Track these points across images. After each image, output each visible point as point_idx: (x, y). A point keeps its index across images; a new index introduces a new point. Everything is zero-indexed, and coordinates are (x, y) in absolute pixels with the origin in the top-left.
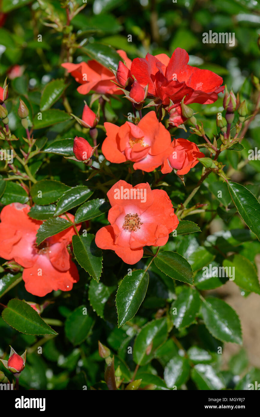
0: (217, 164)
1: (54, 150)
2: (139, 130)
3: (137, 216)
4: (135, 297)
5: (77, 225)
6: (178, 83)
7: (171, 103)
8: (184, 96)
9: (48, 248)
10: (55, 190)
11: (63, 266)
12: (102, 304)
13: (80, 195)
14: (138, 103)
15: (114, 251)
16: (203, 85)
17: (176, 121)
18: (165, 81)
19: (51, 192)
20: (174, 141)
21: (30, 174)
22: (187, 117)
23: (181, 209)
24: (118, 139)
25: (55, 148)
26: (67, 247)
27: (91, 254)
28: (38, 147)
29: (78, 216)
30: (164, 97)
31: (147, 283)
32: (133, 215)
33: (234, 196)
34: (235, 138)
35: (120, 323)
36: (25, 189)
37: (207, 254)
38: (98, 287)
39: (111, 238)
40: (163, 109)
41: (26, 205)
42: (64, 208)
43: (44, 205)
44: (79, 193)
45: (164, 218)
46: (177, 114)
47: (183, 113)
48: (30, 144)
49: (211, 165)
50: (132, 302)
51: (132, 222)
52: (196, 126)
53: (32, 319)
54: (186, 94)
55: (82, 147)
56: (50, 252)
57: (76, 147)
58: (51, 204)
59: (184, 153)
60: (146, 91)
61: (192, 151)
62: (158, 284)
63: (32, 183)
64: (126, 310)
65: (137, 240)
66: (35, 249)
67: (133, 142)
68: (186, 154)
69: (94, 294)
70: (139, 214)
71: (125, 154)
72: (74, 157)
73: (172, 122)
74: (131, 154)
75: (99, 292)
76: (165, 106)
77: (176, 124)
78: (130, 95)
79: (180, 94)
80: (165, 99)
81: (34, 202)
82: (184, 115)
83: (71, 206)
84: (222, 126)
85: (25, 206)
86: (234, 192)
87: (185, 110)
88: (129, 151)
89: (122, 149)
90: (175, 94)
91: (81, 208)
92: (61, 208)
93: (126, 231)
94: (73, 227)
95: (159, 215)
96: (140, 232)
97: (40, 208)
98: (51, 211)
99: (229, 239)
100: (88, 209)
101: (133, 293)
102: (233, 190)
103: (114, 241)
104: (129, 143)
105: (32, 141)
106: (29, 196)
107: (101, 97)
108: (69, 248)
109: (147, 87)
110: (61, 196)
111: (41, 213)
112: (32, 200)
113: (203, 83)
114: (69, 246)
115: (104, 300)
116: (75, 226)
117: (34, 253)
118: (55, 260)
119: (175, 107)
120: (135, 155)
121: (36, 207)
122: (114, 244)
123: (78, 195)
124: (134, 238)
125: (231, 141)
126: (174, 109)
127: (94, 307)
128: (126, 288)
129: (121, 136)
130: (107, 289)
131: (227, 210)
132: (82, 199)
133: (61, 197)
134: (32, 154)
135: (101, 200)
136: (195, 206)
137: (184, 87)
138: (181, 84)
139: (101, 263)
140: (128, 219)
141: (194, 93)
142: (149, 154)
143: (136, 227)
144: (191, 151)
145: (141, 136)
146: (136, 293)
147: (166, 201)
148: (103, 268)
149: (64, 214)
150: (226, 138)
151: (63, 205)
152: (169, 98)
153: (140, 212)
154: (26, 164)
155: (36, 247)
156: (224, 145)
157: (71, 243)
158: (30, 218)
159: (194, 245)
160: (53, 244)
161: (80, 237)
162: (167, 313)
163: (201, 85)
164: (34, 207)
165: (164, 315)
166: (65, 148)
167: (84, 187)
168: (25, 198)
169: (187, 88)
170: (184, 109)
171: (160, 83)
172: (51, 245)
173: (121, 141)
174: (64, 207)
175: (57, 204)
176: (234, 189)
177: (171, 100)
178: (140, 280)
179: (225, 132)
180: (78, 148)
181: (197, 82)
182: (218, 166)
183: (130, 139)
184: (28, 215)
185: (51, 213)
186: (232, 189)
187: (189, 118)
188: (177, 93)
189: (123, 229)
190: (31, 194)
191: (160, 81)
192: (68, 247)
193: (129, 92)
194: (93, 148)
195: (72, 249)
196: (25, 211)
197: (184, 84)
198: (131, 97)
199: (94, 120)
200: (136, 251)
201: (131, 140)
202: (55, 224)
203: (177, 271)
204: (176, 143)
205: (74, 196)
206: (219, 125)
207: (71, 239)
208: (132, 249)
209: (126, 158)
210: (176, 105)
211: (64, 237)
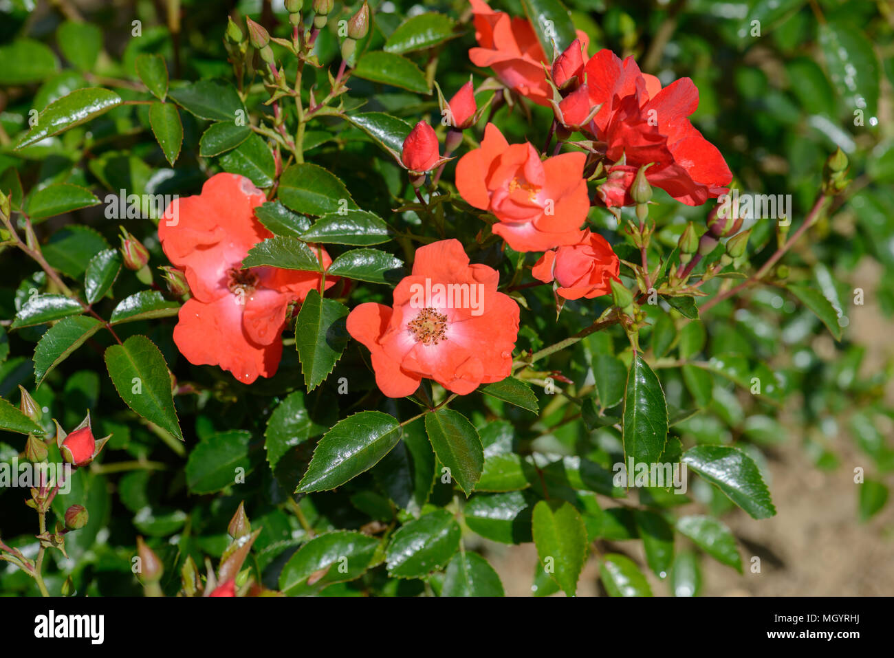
0: (636, 311)
1: (368, 126)
2: (541, 170)
3: (444, 319)
4: (354, 457)
5: (329, 278)
6: (655, 133)
7: (622, 159)
8: (650, 162)
9: (253, 289)
10: (328, 195)
11: (262, 333)
12: (286, 445)
13: (366, 230)
14: (565, 126)
15: (370, 353)
16: (692, 168)
17: (612, 196)
18: (636, 115)
19: (317, 194)
20: (585, 231)
21: (300, 143)
22: (636, 199)
23: (523, 359)
24: (496, 163)
25: (371, 124)
26: (289, 304)
27: (325, 340)
28: (344, 105)
29: (340, 263)
30: (617, 142)
31: (389, 447)
32: (438, 315)
33: (633, 386)
34: (696, 286)
35: (302, 486)
36: (276, 165)
37: (518, 473)
38: (296, 413)
39: (378, 329)
40: (600, 165)
41: (261, 192)
42: (325, 236)
43: (292, 209)
44: (366, 227)
45: (488, 352)
46: (621, 183)
47: (633, 188)
48: (334, 90)
49: (626, 306)
50: (343, 463)
51: (429, 324)
52: (640, 224)
53: (155, 389)
54: (656, 162)
55: (424, 143)
56: (252, 299)
57: (414, 139)
58: (305, 215)
59: (591, 262)
60: (592, 114)
61: (606, 267)
62: (402, 472)
63: (294, 161)
64: (327, 470)
65: (420, 360)
66: (230, 277)
67: (519, 186)
68: (592, 266)
69: (282, 421)
70: (449, 320)
71: (491, 198)
72: (399, 154)
73: (604, 193)
74: (502, 201)
75: (292, 421)
76: (607, 161)
77: (610, 201)
78: (560, 104)
79: (646, 153)
80: (616, 147)
81: (279, 195)
82: (631, 192)
83: (338, 238)
84: (685, 249)
85: (258, 193)
86: (637, 380)
87: (638, 185)
88: (503, 195)
89: (492, 186)
90: (637, 148)
91: (353, 252)
92: (320, 232)
93: (409, 335)
94: (319, 276)
95: (482, 342)
96: (432, 351)
97: (282, 211)
98: (298, 228)
99: (572, 470)
100: (365, 261)
101: (356, 448)
102: (636, 376)
103: (380, 337)
104: (509, 184)
105: (340, 86)
106: (277, 179)
107: (502, 90)
108: (292, 307)
109: (598, 107)
110: (332, 211)
111: (279, 222)
112: (277, 189)
113: (695, 164)
114: (294, 305)
115: (294, 441)
116: (324, 278)
117: (223, 283)
118: (252, 318)
119: (625, 170)
120: (508, 207)
121: (276, 206)
122: (377, 342)
123: (362, 229)
124: (416, 354)
125: (685, 287)
126: (621, 174)
127: (267, 442)
128: (349, 432)
129: (505, 161)
130: (310, 424)
131: (601, 414)
132: (365, 238)
133: (332, 213)
134: (326, 111)
135: (396, 260)
136: (549, 373)
137: (661, 145)
138: (660, 138)
139: (333, 364)
140: (427, 315)
141: (671, 166)
142: (532, 223)
143: (432, 339)
144: (604, 266)
145: (538, 183)
146: (361, 452)
147: (511, 324)
148: (331, 373)
149: (318, 246)
150: (680, 275)
151: (327, 229)
152: (624, 149)
153: (454, 316)
154: (304, 122)
155: (233, 276)
156: (669, 286)
157: (300, 302)
158: (254, 219)
159: (504, 446)
160: (264, 288)
161: (322, 301)
162: (386, 535)
163: (690, 166)
164: (273, 203)
165: (379, 535)
166: (389, 135)
167: (381, 221)
168: (266, 179)
169: (666, 151)
170: (639, 182)
171: (624, 116)
172: (261, 287)
173: (499, 171)
174: (325, 233)
175: (316, 220)
176: (638, 374)
177: (627, 156)
178: (380, 434)
179: (684, 265)
180: (415, 141)
181: (685, 157)
182: (636, 315)
183: (515, 178)
184: (254, 211)
185: (297, 232)
186: (636, 372)
187: (639, 203)
188: (643, 148)
189: (407, 328)
190: (281, 179)
191: (626, 110)
192: (291, 304)
193: (561, 99)
194: (440, 158)
195: (295, 313)
196: (253, 199)
197: (664, 140)
198: (560, 107)
199: (469, 117)
200: (407, 378)
201: (516, 180)
202: (293, 252)
203: (454, 456)
204: (586, 238)
205: (354, 226)
206: (680, 245)
207: (303, 296)
208: (402, 370)
209: (490, 205)
210: (628, 167)
211: (292, 287)
